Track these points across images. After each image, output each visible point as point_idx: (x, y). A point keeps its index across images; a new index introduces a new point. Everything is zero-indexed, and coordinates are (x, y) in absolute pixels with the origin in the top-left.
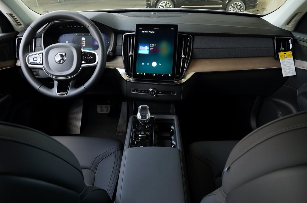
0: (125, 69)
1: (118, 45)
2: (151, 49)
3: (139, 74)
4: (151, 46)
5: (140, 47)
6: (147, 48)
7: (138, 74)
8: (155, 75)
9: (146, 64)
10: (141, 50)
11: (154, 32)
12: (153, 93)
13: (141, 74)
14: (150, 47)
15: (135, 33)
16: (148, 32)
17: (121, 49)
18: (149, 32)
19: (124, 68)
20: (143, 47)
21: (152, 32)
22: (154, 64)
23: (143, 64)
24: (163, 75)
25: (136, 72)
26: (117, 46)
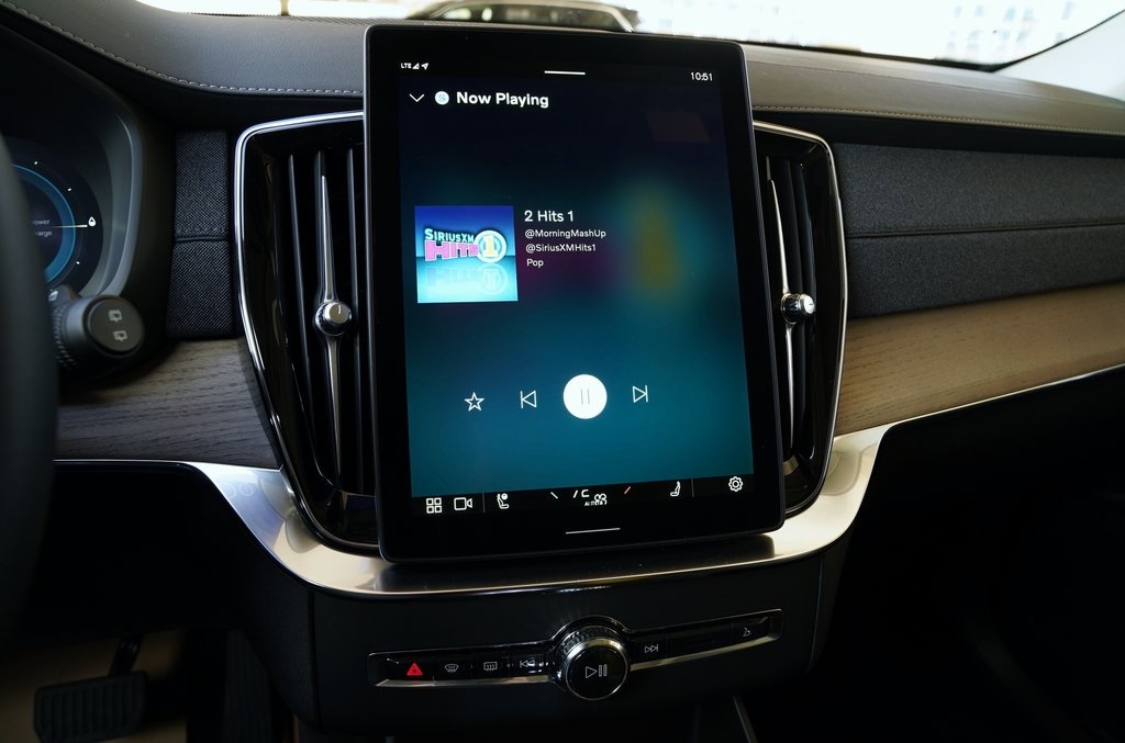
0: (280, 462)
1: (195, 239)
2: (536, 256)
3: (447, 502)
4: (536, 225)
5: (428, 242)
6: (493, 245)
7: (434, 506)
8: (600, 499)
9: (500, 399)
10: (440, 270)
11: (544, 103)
12: (603, 671)
13: (469, 503)
14: (521, 243)
15: (363, 114)
16: (486, 100)
17: (224, 272)
18: (500, 97)
19: (270, 454)
20: (452, 242)
21: (530, 100)
22: (585, 396)
23: (474, 402)
24: (676, 493)
25: (415, 493)
26: (179, 248)
